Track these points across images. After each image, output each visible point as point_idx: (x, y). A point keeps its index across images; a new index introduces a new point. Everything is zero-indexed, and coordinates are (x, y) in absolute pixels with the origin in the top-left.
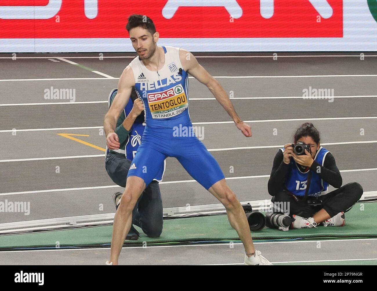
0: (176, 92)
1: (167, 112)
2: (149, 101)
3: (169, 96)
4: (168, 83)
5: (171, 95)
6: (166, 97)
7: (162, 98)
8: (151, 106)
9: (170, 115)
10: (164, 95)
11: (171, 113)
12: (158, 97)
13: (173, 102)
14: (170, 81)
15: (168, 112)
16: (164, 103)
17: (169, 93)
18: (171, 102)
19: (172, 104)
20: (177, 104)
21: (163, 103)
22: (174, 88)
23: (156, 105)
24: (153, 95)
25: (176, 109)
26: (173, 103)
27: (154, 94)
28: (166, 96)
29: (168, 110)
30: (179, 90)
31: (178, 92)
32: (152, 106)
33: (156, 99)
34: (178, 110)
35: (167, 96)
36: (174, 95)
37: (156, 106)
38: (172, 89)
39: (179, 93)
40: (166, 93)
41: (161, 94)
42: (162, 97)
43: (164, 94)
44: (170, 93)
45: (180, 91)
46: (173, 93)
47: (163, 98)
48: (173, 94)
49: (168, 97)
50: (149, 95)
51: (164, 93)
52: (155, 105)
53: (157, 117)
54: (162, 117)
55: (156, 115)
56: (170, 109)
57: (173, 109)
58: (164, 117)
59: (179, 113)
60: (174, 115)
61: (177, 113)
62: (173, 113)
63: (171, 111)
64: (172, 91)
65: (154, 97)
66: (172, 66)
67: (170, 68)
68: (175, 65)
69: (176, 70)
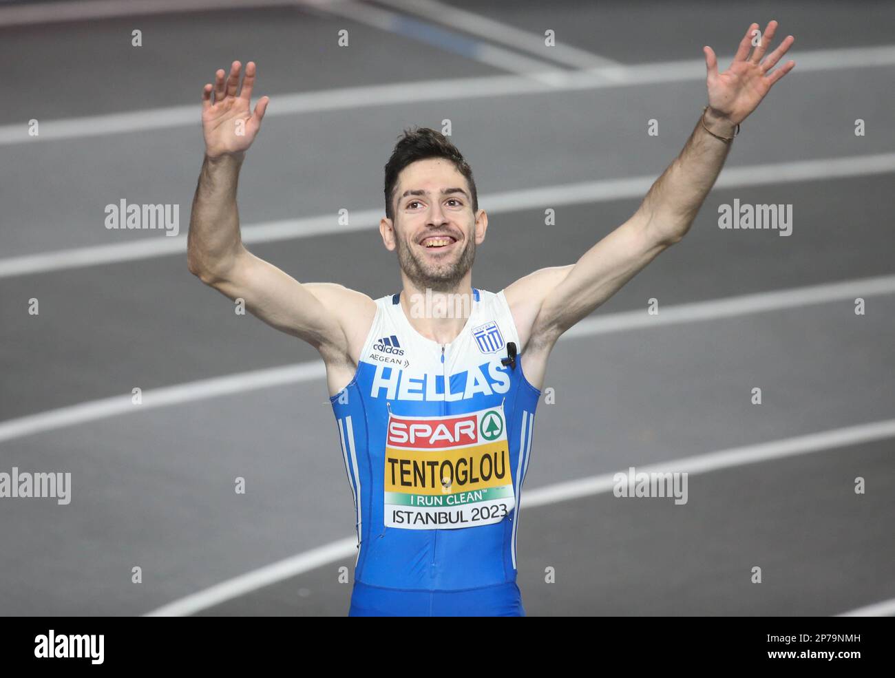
0: (485, 429)
1: (438, 505)
2: (391, 443)
3: (457, 439)
4: (470, 392)
5: (465, 439)
6: (446, 443)
7: (432, 441)
8: (390, 460)
9: (448, 518)
10: (442, 433)
11: (453, 510)
12: (420, 435)
13: (468, 468)
14: (476, 383)
15: (445, 504)
16: (437, 463)
17: (461, 428)
18: (462, 467)
19: (462, 478)
20: (477, 480)
21: (433, 464)
22: (480, 414)
23: (408, 462)
24: (404, 426)
25: (471, 501)
26: (465, 473)
28: (448, 436)
29: (445, 497)
30: (492, 426)
31: (488, 434)
32: (393, 461)
33: (412, 441)
35: (452, 440)
36: (475, 441)
37: (406, 467)
38: (474, 419)
39: (493, 437)
40: (450, 425)
41: (434, 425)
42: (436, 437)
43: (442, 427)
44: (463, 432)
45: (496, 433)
46: (475, 432)
47: (438, 444)
48: (473, 437)
49: (455, 444)
51: (443, 422)
52: (403, 462)
53: (401, 520)
54: (419, 522)
55: (399, 514)
56: (453, 495)
57: (461, 498)
58: (427, 523)
59: (479, 519)
60: (462, 521)
61: (473, 519)
62: (460, 515)
63: (454, 505)
64: (471, 423)
65: (407, 431)
66: (486, 332)
67: (478, 338)
68: (496, 331)
69: (498, 347)
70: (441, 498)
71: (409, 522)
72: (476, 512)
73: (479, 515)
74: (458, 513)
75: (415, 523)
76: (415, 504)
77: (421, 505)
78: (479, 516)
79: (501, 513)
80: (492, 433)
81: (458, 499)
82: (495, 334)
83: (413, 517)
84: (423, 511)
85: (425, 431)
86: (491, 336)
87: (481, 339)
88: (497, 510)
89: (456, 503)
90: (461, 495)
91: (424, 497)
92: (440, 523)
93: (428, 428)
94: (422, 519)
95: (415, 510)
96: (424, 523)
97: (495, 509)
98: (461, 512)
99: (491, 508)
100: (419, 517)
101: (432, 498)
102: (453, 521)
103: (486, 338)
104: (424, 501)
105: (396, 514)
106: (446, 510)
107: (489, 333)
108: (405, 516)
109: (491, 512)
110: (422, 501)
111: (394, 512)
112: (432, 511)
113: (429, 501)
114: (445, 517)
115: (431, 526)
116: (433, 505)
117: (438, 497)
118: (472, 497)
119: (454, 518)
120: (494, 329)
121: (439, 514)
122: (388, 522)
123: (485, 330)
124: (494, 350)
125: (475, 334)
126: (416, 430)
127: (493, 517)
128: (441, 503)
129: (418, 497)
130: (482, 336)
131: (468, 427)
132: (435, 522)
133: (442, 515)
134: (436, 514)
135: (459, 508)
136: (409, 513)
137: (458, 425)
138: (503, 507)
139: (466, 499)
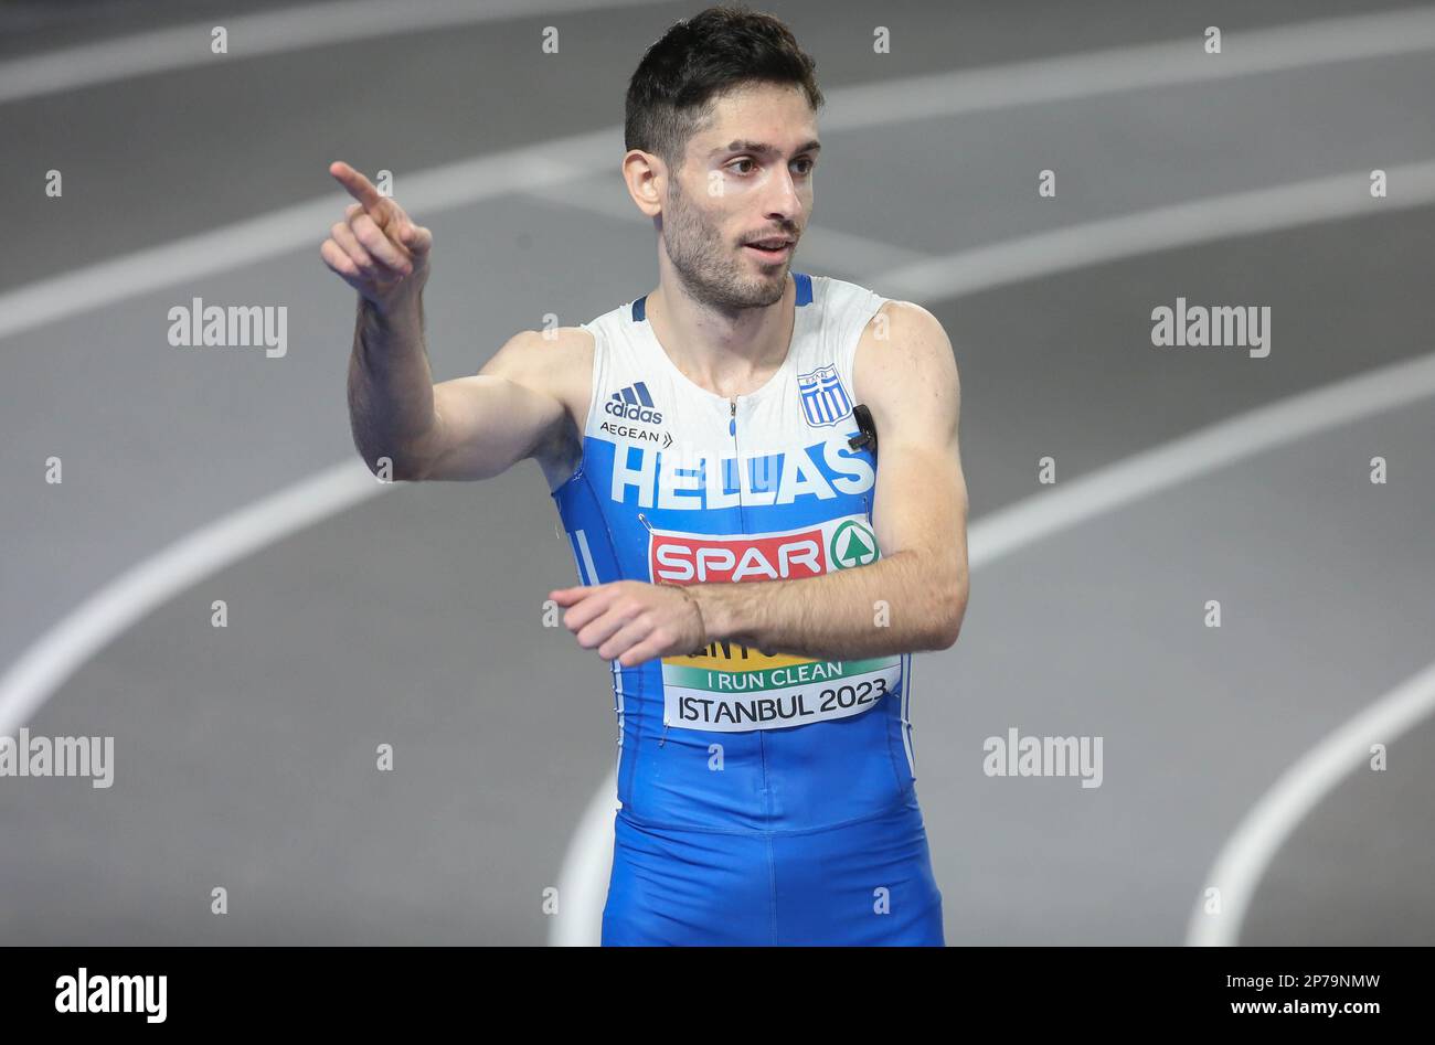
0: (840, 555)
1: (757, 688)
3: (785, 572)
5: (801, 573)
7: (736, 577)
9: (776, 709)
10: (753, 563)
11: (785, 695)
12: (714, 566)
14: (800, 477)
15: (769, 686)
17: (791, 554)
22: (828, 528)
24: (686, 550)
25: (819, 679)
27: (695, 545)
28: (765, 568)
29: (767, 673)
30: (856, 548)
31: (852, 561)
33: (702, 577)
34: (835, 685)
35: (774, 574)
38: (817, 537)
40: (769, 549)
41: (739, 549)
42: (743, 569)
43: (752, 553)
44: (795, 560)
45: (865, 559)
46: (820, 560)
48: (816, 568)
50: (660, 541)
51: (756, 544)
53: (692, 714)
54: (724, 719)
55: (690, 703)
56: (785, 669)
57: (801, 674)
58: (739, 721)
59: (835, 708)
60: (802, 713)
61: (823, 709)
62: (798, 703)
63: (786, 685)
64: (812, 545)
65: (692, 559)
66: (821, 386)
67: (805, 396)
68: (838, 385)
69: (840, 414)
70: (761, 674)
71: (707, 720)
72: (829, 695)
73: (835, 701)
74: (794, 698)
75: (717, 721)
76: (715, 689)
77: (725, 689)
78: (835, 703)
79: (876, 693)
80: (858, 560)
81: (795, 675)
82: (836, 391)
83: (713, 710)
84: (731, 700)
85: (723, 560)
86: (827, 394)
87: (810, 399)
88: (869, 691)
89: (789, 681)
90: (800, 669)
91: (731, 674)
92: (762, 719)
93: (729, 555)
94: (729, 714)
95: (718, 698)
96: (733, 721)
97: (865, 688)
98: (800, 697)
99: (858, 689)
100: (724, 710)
101: (744, 676)
102: (785, 713)
103: (819, 396)
104: (731, 683)
105: (684, 703)
106: (772, 695)
107: (826, 389)
108: (700, 707)
109: (858, 694)
110: (726, 682)
111: (681, 699)
112: (746, 700)
113: (740, 682)
114: (771, 709)
115: (746, 725)
116: (748, 690)
117: (756, 674)
118: (822, 672)
119: (787, 709)
120: (835, 382)
121: (760, 703)
122: (671, 718)
123: (819, 381)
124: (832, 419)
125: (802, 388)
126: (707, 559)
127: (860, 702)
128: (761, 684)
129: (720, 676)
130: (814, 394)
131: (806, 551)
132: (754, 719)
133: (765, 705)
134: (753, 703)
135: (796, 691)
136: (706, 703)
137: (783, 550)
138: (880, 684)
139: (810, 675)
